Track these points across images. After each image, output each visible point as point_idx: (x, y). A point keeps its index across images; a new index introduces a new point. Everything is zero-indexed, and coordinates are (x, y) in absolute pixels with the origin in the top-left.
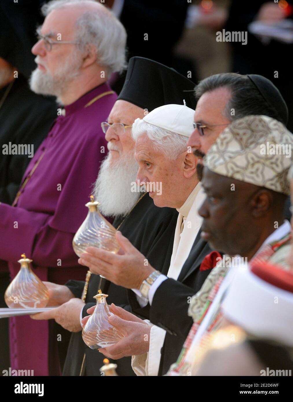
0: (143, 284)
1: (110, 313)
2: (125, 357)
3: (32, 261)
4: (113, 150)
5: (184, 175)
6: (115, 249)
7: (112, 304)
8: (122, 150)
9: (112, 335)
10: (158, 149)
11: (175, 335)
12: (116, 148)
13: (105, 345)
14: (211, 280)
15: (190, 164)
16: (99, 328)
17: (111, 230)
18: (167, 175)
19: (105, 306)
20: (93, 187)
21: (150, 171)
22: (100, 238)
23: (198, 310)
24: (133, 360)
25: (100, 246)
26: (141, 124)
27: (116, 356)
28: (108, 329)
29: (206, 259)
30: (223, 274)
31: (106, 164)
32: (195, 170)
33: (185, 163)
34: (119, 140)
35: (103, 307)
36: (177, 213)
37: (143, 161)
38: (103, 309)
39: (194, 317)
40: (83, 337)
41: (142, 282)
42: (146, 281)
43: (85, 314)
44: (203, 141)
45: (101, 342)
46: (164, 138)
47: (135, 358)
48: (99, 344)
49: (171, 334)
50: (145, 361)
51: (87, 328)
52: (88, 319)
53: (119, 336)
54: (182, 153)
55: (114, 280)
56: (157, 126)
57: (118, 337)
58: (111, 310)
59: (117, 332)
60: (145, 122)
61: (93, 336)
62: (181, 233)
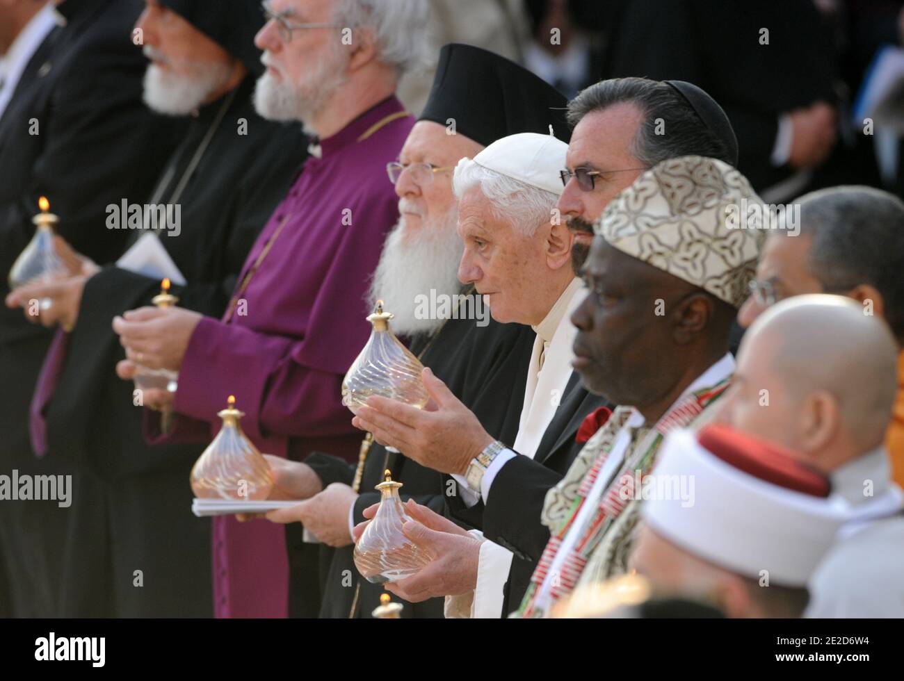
0: (472, 466)
1: (405, 516)
2: (432, 599)
3: (243, 414)
4: (409, 213)
5: (547, 265)
6: (421, 400)
7: (410, 500)
8: (427, 212)
9: (410, 558)
10: (501, 215)
11: (530, 560)
12: (414, 209)
13: (396, 576)
14: (584, 461)
15: (559, 244)
16: (385, 544)
17: (412, 366)
18: (516, 263)
19: (397, 505)
20: (370, 281)
21: (485, 255)
22: (393, 379)
23: (559, 514)
24: (448, 603)
25: (393, 394)
26: (470, 168)
27: (416, 596)
28: (402, 547)
29: (587, 421)
30: (606, 448)
31: (395, 239)
32: (569, 255)
33: (549, 242)
34: (421, 194)
35: (394, 506)
36: (534, 335)
37: (473, 236)
38: (393, 510)
39: (551, 528)
40: (356, 561)
41: (471, 461)
42: (478, 460)
43: (359, 518)
44: (589, 201)
45: (389, 570)
46: (511, 194)
47: (450, 600)
48: (385, 574)
49: (523, 558)
50: (469, 605)
51: (362, 545)
52: (364, 527)
53: (421, 558)
54: (545, 223)
55: (416, 456)
56: (499, 173)
57: (421, 561)
58: (408, 512)
59: (419, 551)
60: (478, 165)
61: (375, 558)
62: (540, 370)
